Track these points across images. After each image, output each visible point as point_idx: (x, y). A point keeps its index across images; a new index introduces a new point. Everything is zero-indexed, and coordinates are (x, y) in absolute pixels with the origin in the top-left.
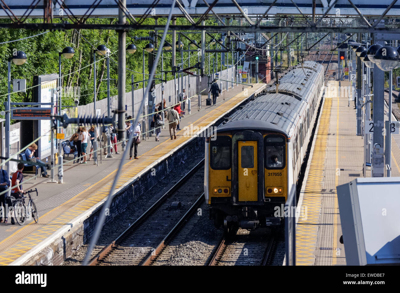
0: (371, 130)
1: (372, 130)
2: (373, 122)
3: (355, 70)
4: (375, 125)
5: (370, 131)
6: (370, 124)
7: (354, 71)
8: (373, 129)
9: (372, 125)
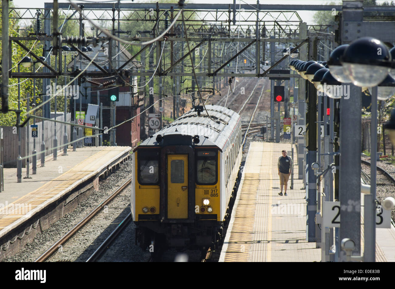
0: (336, 221)
1: (338, 219)
2: (338, 204)
3: (304, 119)
4: (343, 208)
5: (333, 222)
6: (333, 209)
7: (303, 121)
8: (339, 217)
9: (337, 210)
